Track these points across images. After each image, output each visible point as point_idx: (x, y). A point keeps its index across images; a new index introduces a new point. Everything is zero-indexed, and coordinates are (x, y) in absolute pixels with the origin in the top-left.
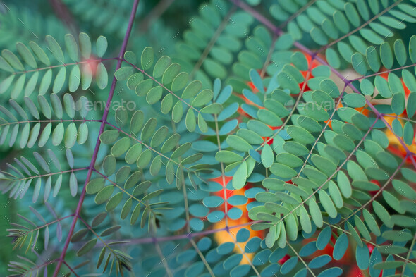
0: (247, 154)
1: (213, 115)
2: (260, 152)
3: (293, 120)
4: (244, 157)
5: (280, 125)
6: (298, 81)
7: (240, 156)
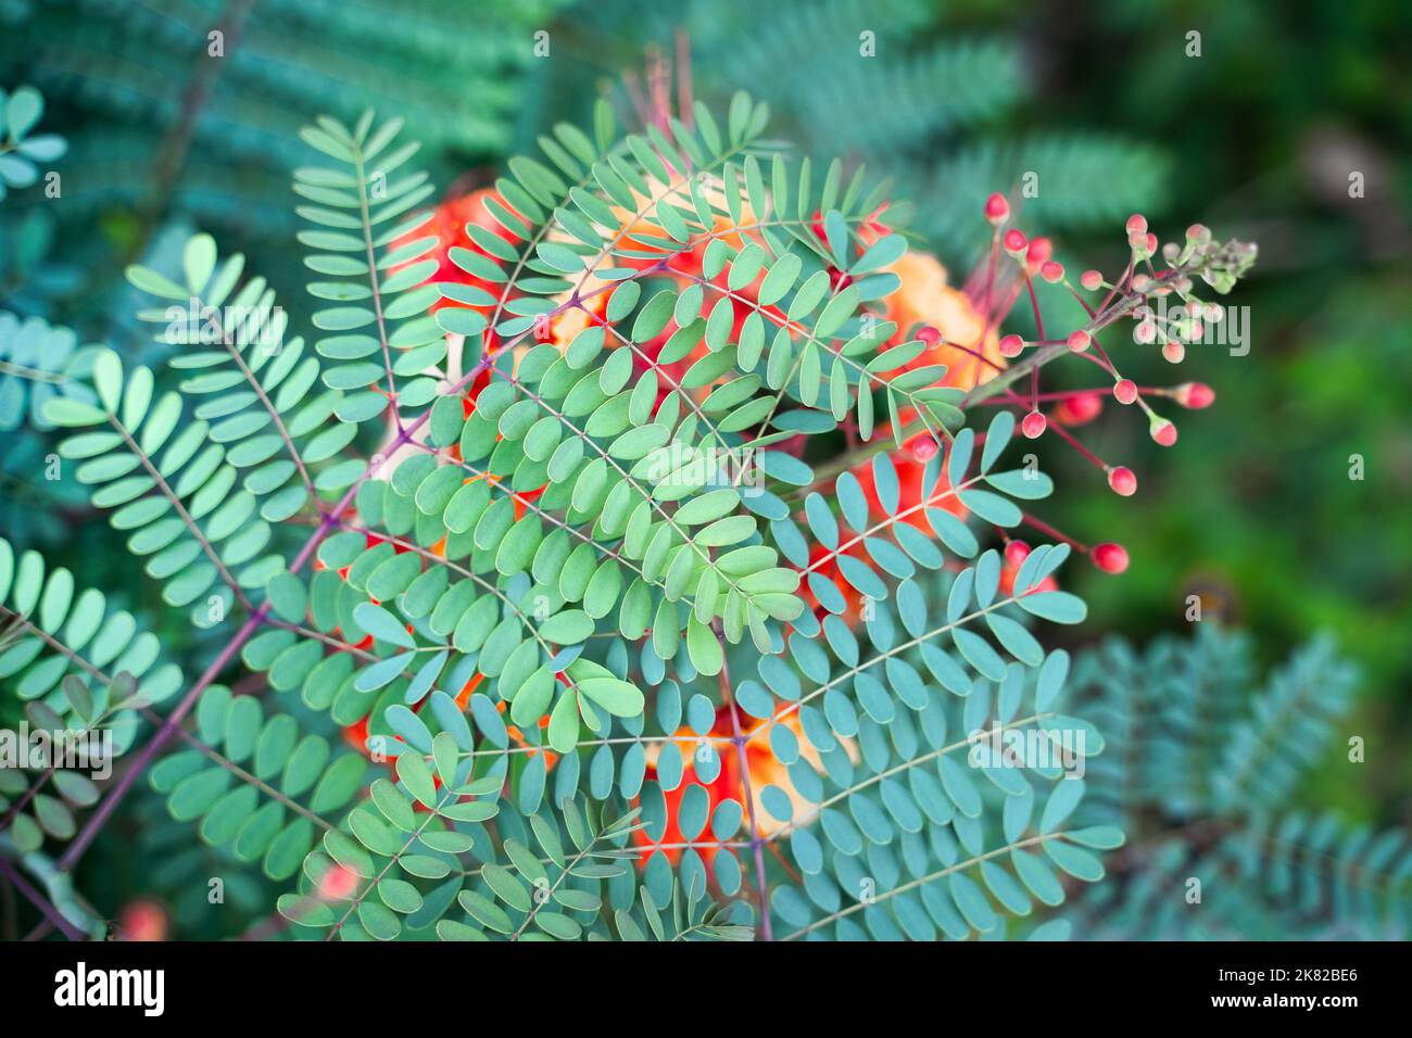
0: (559, 676)
1: (461, 759)
2: (557, 648)
3: (483, 570)
4: (568, 685)
5: (494, 600)
6: (387, 557)
7: (566, 695)
